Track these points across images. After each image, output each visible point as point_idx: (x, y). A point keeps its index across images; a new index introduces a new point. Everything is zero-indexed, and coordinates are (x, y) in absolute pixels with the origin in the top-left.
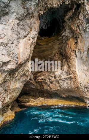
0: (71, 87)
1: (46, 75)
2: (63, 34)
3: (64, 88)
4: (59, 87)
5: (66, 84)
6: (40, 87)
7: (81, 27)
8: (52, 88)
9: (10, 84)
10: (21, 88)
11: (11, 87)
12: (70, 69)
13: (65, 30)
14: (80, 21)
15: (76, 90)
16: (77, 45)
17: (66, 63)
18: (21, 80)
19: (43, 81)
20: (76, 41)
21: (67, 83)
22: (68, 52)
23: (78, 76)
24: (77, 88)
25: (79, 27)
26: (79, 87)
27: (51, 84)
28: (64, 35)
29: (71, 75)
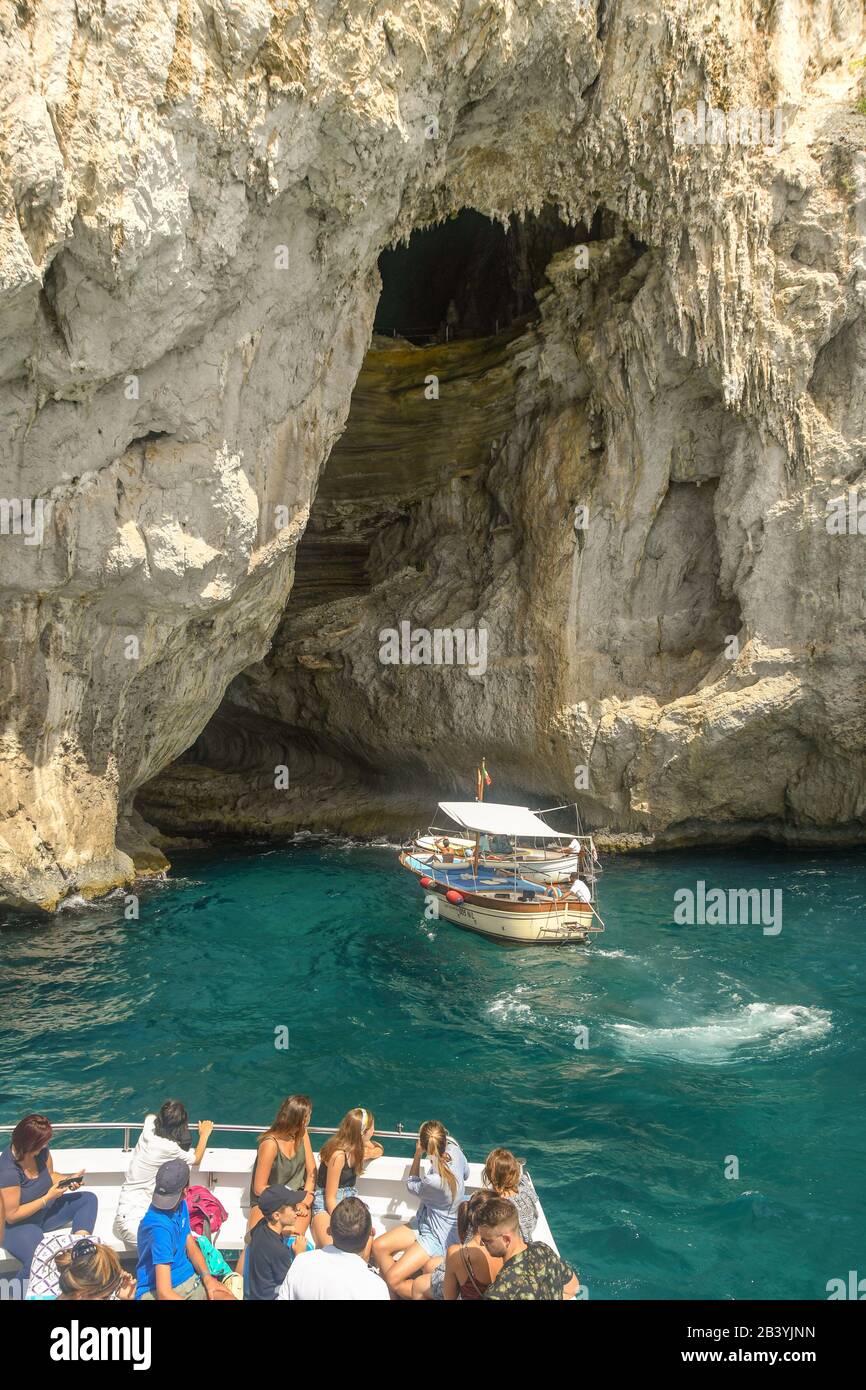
0: (519, 731)
1: (362, 626)
2: (526, 358)
3: (475, 736)
4: (441, 727)
5: (490, 708)
6: (301, 706)
7: (633, 369)
8: (391, 723)
9: (178, 675)
10: (215, 704)
11: (179, 694)
12: (532, 620)
13: (540, 339)
14: (636, 333)
15: (547, 755)
16: (596, 469)
17: (513, 566)
18: (229, 660)
19: (327, 665)
20: (594, 445)
21: (496, 707)
22: (534, 494)
23: (572, 671)
24: (553, 741)
25: (623, 361)
26: (565, 736)
27: (383, 698)
28: (528, 364)
29: (531, 661)
